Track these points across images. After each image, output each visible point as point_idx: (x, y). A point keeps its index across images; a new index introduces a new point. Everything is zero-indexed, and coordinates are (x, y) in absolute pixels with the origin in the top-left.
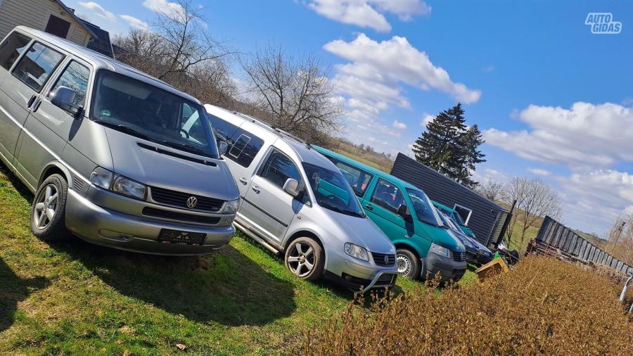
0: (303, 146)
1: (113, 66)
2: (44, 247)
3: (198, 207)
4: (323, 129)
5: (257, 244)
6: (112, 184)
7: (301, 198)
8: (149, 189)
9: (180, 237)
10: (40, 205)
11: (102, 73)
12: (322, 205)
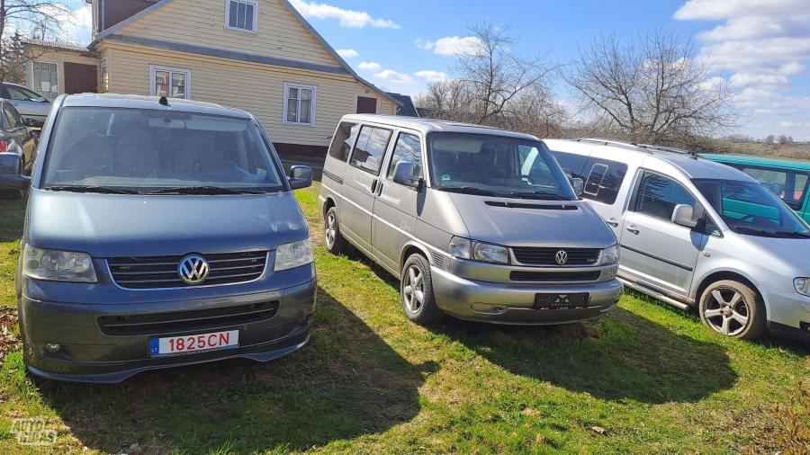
0: (686, 158)
1: (439, 126)
2: (422, 331)
3: (570, 262)
4: (700, 131)
5: (652, 300)
6: (472, 252)
7: (703, 227)
8: (511, 250)
9: (558, 301)
10: (407, 289)
11: (431, 136)
12: (739, 231)
